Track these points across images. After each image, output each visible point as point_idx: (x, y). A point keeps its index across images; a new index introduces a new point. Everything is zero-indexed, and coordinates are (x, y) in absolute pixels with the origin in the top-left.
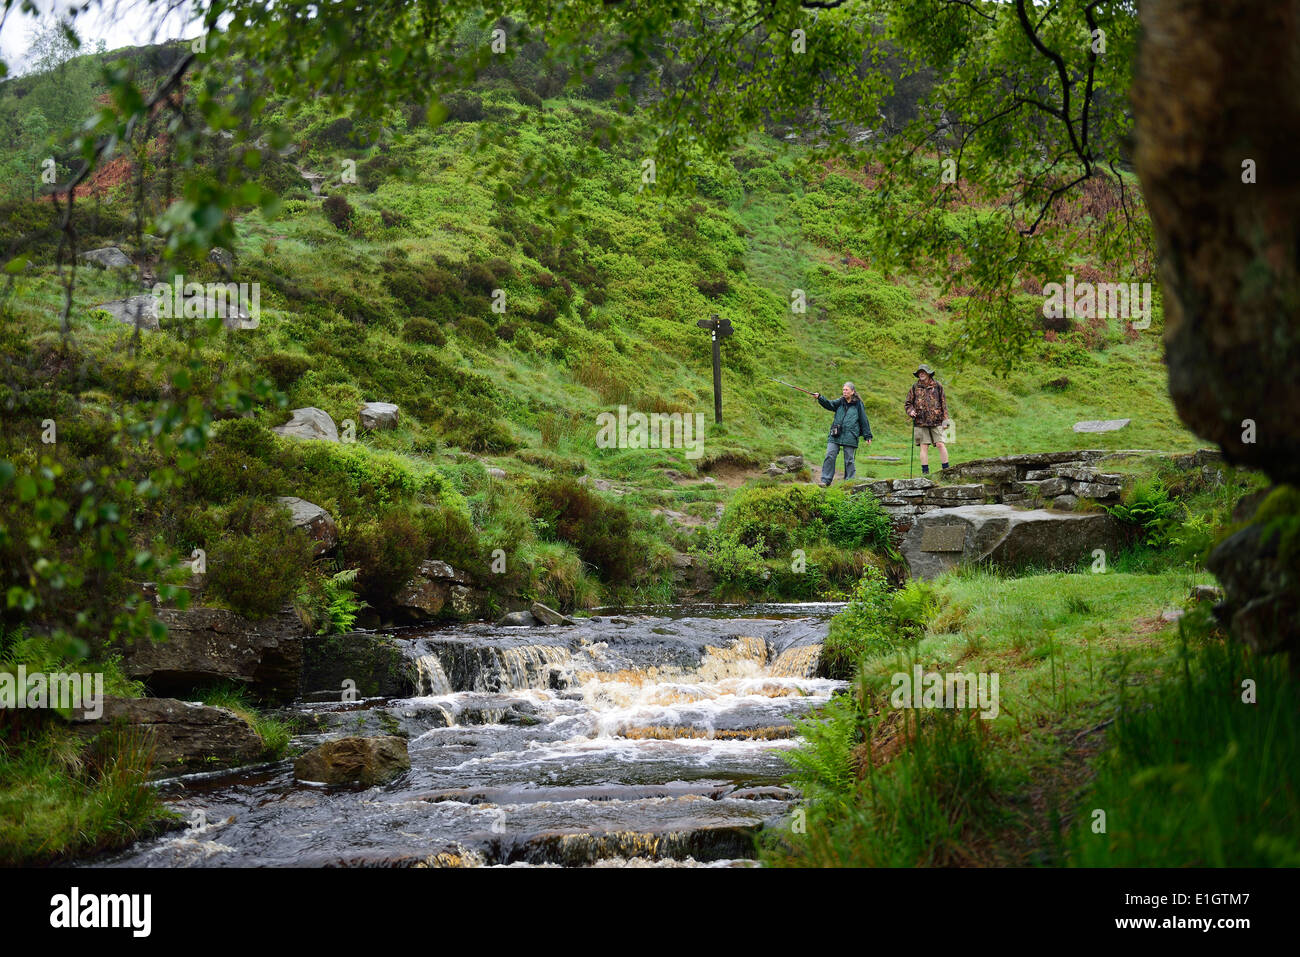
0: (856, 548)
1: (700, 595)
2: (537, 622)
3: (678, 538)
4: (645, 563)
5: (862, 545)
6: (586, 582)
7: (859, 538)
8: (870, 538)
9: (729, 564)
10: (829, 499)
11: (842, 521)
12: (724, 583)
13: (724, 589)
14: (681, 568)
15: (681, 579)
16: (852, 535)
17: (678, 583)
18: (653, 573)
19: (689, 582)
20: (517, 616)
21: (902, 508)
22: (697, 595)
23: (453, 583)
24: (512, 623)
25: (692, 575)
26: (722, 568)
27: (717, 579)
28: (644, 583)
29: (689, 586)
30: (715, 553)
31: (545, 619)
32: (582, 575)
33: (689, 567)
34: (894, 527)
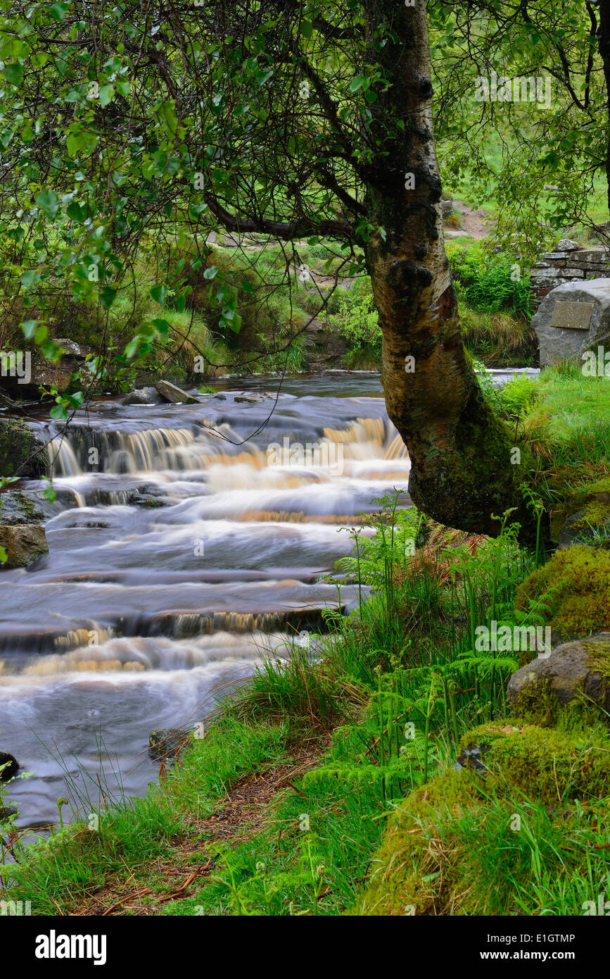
0: (494, 313)
1: (333, 361)
2: (163, 399)
3: (310, 301)
4: (275, 328)
5: (501, 309)
6: (213, 351)
7: (498, 302)
8: (510, 302)
9: (360, 331)
10: (469, 259)
11: (481, 284)
12: (355, 349)
13: (355, 355)
14: (312, 332)
15: (313, 344)
16: (491, 299)
17: (309, 348)
18: (283, 338)
19: (320, 346)
20: (144, 393)
21: (544, 271)
22: (328, 360)
23: (81, 358)
24: (137, 400)
25: (324, 339)
26: (353, 335)
27: (349, 345)
28: (274, 349)
29: (320, 351)
30: (347, 318)
31: (170, 397)
32: (209, 345)
33: (320, 331)
34: (535, 290)
